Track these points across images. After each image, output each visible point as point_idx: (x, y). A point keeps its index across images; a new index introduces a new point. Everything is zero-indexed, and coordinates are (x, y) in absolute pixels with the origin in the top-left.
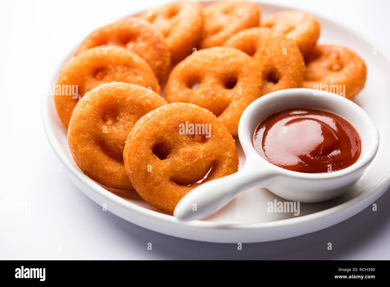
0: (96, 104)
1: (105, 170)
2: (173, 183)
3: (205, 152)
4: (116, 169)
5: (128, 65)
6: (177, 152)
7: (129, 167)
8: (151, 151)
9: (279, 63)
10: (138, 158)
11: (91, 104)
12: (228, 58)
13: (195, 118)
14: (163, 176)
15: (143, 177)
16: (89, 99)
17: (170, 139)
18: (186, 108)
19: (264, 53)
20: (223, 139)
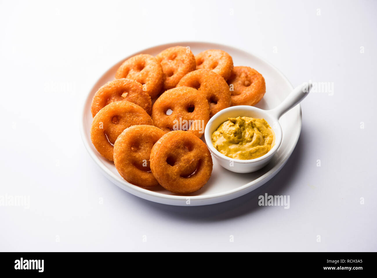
0: (127, 142)
1: (142, 178)
2: (182, 178)
3: (194, 156)
4: (147, 176)
5: (132, 112)
6: (180, 160)
7: (157, 174)
8: (166, 163)
9: (216, 92)
10: (161, 169)
11: (124, 143)
12: (186, 93)
13: (184, 138)
14: (177, 175)
15: (166, 178)
16: (122, 140)
17: (175, 154)
18: (178, 133)
19: (206, 86)
20: (202, 147)
